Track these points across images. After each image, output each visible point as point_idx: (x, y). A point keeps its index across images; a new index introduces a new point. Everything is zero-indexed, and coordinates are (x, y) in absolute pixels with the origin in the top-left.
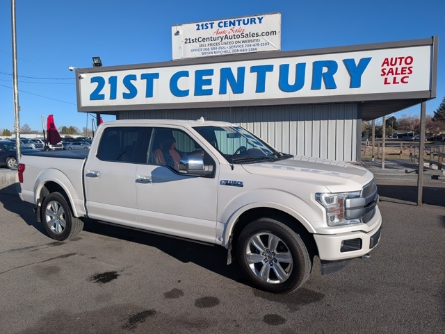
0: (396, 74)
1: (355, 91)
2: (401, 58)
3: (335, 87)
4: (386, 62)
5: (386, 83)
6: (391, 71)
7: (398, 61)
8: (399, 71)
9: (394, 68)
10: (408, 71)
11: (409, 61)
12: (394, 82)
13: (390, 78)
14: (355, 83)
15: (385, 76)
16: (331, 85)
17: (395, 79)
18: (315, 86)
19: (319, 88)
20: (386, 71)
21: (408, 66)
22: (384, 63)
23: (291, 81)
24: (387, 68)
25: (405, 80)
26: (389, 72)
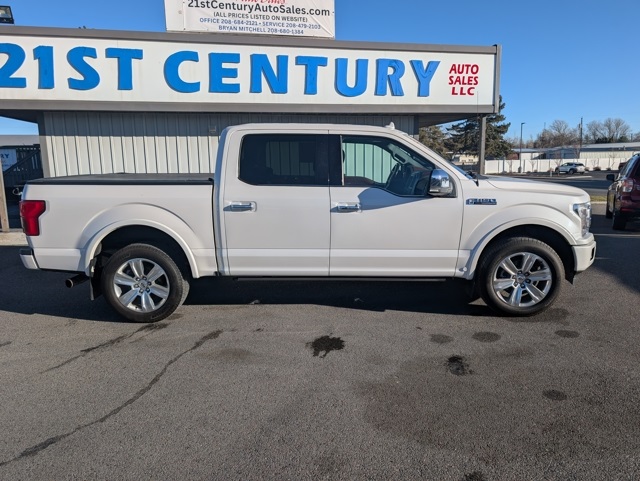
0: (464, 83)
1: (423, 101)
2: (468, 66)
3: (402, 94)
4: (453, 68)
5: (453, 93)
6: (458, 80)
7: (465, 68)
8: (466, 81)
9: (461, 76)
10: (474, 82)
11: (475, 69)
12: (462, 93)
13: (458, 87)
14: (423, 91)
15: (453, 85)
16: (397, 91)
17: (462, 89)
18: (379, 91)
19: (384, 93)
20: (454, 79)
21: (474, 76)
22: (452, 69)
23: (351, 82)
24: (455, 76)
25: (471, 91)
26: (457, 81)
